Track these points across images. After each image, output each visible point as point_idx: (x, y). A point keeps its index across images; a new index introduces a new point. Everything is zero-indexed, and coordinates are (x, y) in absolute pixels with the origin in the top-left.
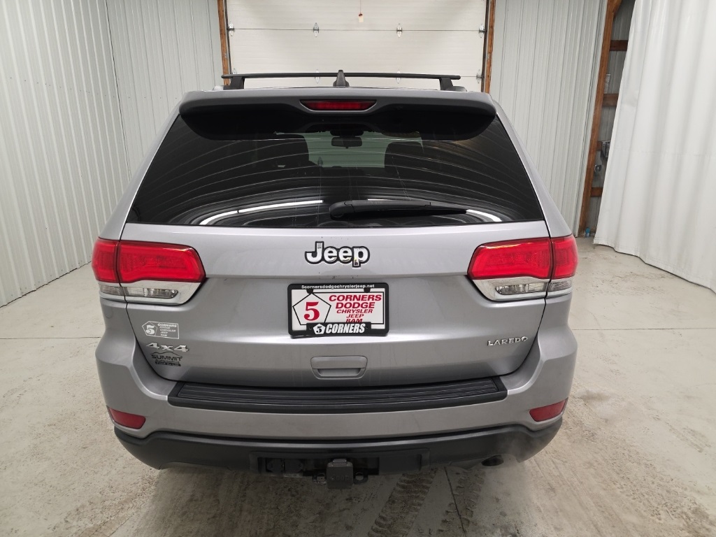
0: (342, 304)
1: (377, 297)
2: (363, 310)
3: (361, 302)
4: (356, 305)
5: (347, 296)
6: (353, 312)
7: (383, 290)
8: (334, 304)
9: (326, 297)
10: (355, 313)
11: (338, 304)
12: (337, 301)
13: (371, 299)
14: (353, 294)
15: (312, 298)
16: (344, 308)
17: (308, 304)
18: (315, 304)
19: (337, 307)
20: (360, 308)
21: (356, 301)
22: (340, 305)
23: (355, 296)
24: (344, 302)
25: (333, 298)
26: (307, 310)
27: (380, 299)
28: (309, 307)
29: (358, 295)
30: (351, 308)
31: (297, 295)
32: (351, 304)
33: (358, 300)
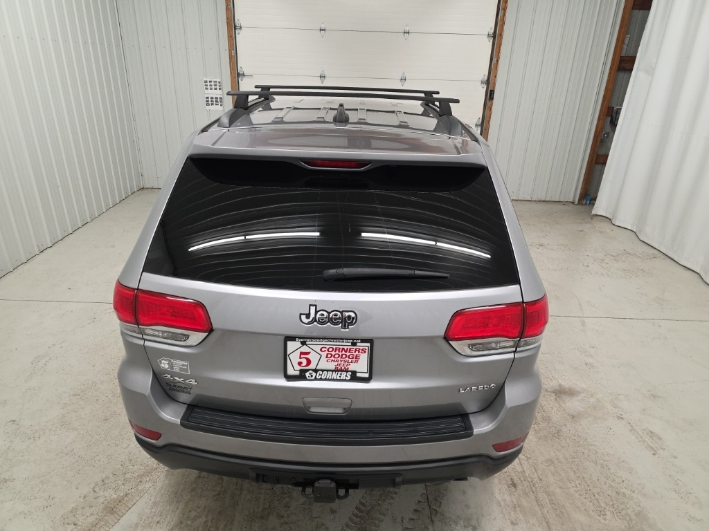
0: (332, 355)
1: (362, 350)
2: (350, 360)
3: (348, 354)
4: (344, 356)
5: (336, 348)
6: (341, 361)
7: (369, 344)
8: (324, 354)
9: (317, 348)
10: (343, 362)
11: (327, 354)
12: (327, 352)
13: (357, 352)
14: (341, 347)
15: (305, 349)
16: (332, 358)
17: (302, 353)
18: (308, 353)
19: (327, 357)
20: (347, 359)
21: (343, 352)
22: (329, 356)
23: (343, 349)
24: (333, 353)
25: (323, 349)
26: (300, 358)
27: (365, 352)
28: (302, 356)
29: (346, 348)
30: (339, 359)
31: (292, 345)
32: (339, 355)
33: (346, 352)
